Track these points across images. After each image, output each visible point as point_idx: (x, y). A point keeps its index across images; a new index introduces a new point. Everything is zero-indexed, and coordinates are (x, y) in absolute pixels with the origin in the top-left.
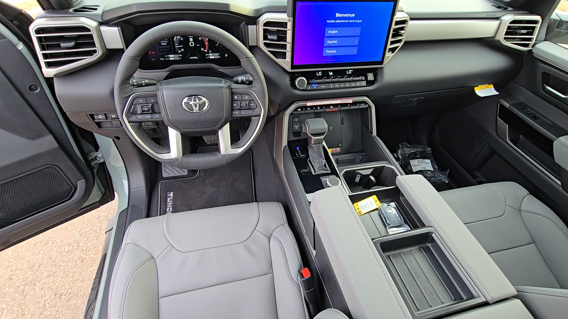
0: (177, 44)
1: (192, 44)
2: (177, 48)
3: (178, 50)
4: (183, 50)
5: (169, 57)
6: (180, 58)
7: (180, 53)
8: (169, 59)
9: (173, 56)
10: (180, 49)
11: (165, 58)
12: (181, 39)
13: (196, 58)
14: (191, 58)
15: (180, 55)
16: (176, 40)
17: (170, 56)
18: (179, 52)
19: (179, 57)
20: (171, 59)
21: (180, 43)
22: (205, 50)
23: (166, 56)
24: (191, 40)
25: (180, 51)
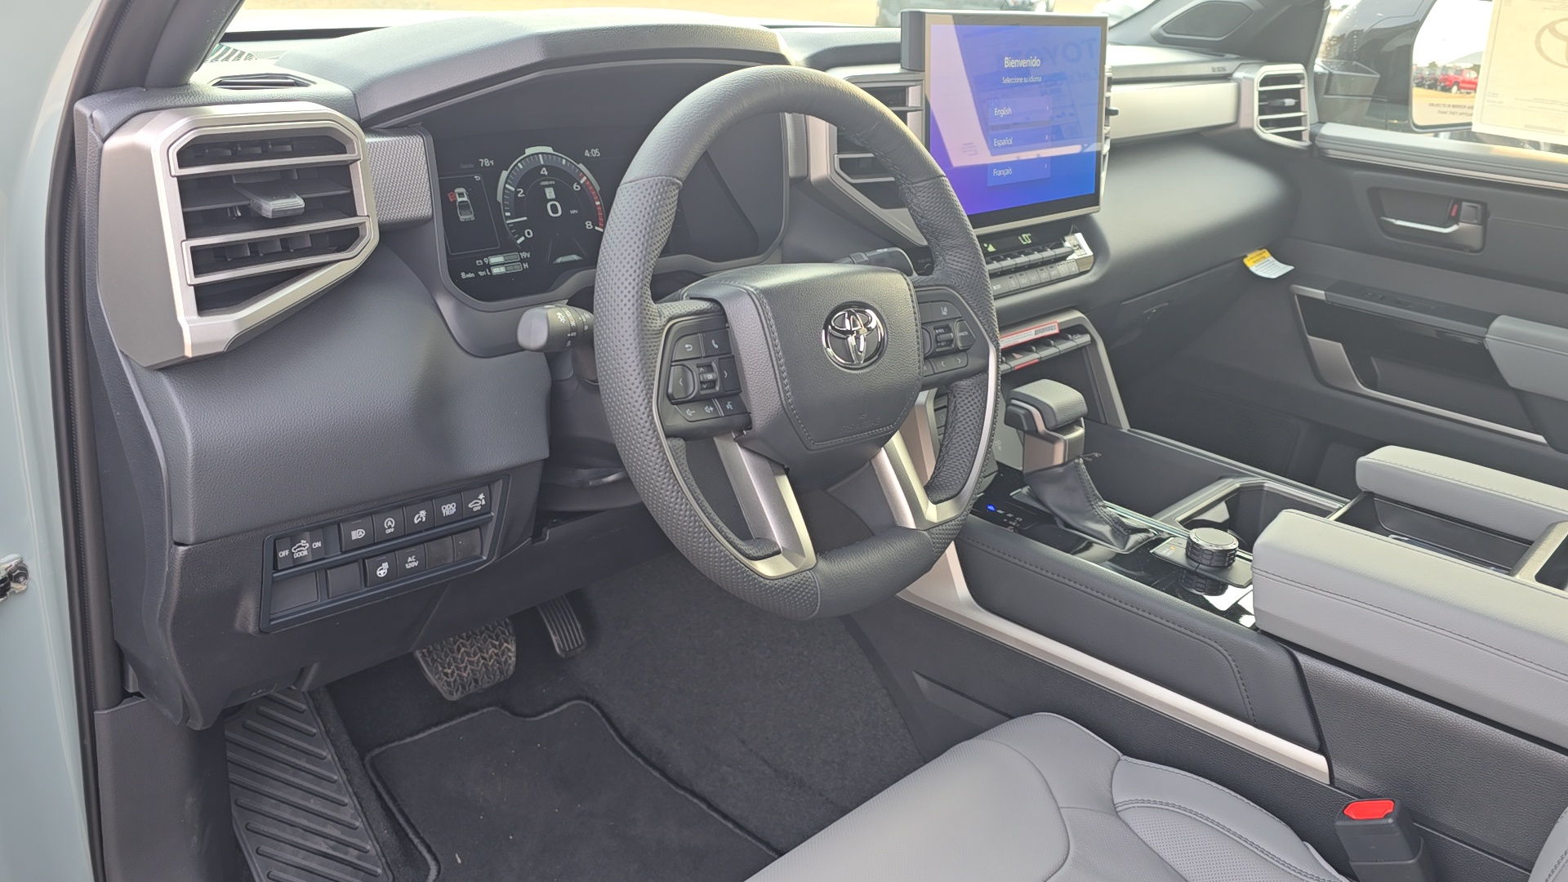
0: (508, 214)
1: (554, 209)
2: (511, 228)
3: (514, 234)
4: (529, 233)
5: (489, 266)
6: (526, 265)
7: (524, 247)
8: (490, 271)
9: (499, 259)
10: (520, 229)
11: (475, 270)
12: (519, 195)
13: (575, 257)
14: (559, 260)
15: (524, 255)
16: (503, 198)
17: (494, 260)
18: (519, 241)
19: (522, 261)
20: (496, 271)
21: (518, 208)
22: (597, 228)
23: (479, 262)
24: (550, 193)
25: (523, 239)
